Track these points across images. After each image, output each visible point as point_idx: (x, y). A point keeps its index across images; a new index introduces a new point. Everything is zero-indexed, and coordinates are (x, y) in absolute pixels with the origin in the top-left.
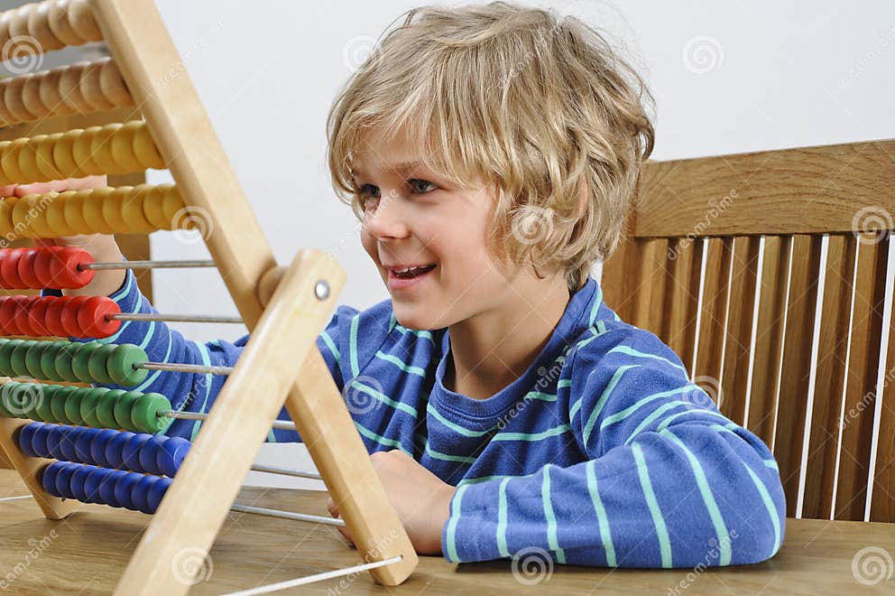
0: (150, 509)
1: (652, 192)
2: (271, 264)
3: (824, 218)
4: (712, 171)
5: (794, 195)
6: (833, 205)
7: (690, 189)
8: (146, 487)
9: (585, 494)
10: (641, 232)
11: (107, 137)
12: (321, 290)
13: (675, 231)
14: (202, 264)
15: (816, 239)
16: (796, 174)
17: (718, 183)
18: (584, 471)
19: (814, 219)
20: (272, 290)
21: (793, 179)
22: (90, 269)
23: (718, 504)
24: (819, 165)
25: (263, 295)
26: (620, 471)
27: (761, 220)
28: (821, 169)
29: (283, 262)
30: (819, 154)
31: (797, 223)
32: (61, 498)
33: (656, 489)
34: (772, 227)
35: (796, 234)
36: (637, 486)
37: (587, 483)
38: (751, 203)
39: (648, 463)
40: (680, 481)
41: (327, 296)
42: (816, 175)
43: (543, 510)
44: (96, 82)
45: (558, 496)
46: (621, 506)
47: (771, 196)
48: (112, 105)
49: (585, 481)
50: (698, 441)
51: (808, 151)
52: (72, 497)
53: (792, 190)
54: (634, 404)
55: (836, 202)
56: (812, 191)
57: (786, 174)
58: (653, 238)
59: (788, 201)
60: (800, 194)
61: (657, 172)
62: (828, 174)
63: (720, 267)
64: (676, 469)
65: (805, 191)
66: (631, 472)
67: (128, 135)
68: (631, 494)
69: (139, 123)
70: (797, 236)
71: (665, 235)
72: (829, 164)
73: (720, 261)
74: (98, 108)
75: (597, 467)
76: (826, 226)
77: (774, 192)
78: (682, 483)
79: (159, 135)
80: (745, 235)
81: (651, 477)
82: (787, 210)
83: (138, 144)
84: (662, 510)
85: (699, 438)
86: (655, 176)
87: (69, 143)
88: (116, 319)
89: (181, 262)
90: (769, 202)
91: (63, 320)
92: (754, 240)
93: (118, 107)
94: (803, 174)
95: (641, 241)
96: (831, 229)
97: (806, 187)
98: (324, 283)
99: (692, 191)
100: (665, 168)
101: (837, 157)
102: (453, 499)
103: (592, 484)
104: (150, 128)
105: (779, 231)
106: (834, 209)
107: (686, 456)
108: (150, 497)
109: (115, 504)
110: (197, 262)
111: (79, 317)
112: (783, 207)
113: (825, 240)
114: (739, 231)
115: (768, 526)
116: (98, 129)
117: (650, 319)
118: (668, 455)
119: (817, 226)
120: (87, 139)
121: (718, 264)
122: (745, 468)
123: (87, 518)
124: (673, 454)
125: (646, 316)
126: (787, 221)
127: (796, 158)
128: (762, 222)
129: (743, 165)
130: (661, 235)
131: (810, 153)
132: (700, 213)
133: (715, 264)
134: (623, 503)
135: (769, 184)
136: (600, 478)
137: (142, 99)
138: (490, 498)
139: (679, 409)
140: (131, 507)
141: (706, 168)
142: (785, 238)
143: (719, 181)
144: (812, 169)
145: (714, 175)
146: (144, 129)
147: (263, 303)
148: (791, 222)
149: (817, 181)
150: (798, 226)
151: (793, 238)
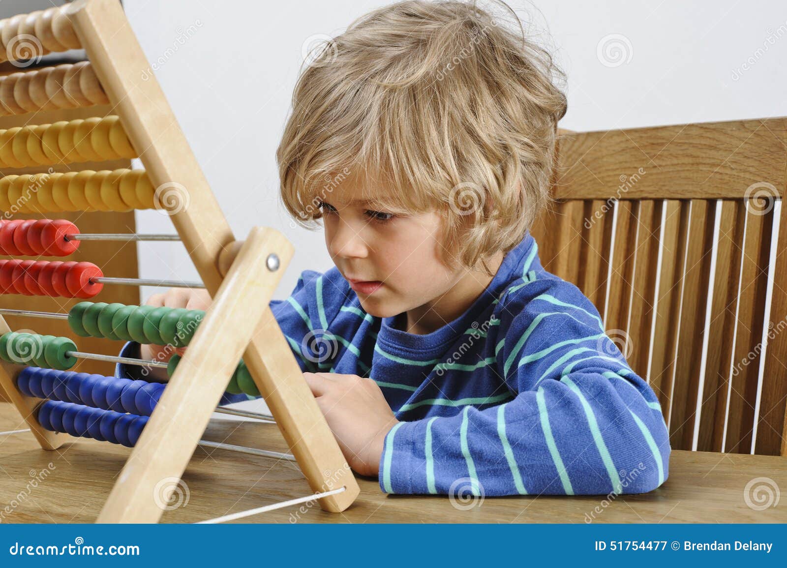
0: (131, 443)
1: (570, 160)
2: (229, 239)
3: (719, 186)
4: (622, 142)
5: (693, 164)
6: (727, 174)
7: (603, 157)
8: (128, 424)
9: (495, 436)
10: (561, 195)
11: (87, 129)
12: (272, 263)
13: (588, 194)
14: (170, 238)
15: (711, 204)
16: (694, 146)
17: (627, 153)
18: (495, 415)
19: (710, 186)
20: (230, 261)
21: (691, 151)
22: (75, 240)
23: (608, 447)
24: (714, 139)
25: (222, 267)
26: (525, 417)
27: (664, 186)
28: (715, 142)
29: (240, 237)
30: (714, 129)
31: (695, 189)
32: (55, 432)
33: (555, 434)
34: (673, 193)
35: (694, 198)
36: (539, 430)
37: (497, 426)
38: (655, 171)
39: (549, 410)
40: (575, 427)
41: (277, 267)
42: (711, 147)
43: (460, 448)
44: (77, 82)
45: (472, 436)
46: (525, 448)
47: (673, 165)
48: (90, 103)
49: (495, 424)
50: (593, 389)
51: (705, 126)
52: (64, 431)
53: (690, 160)
54: (548, 347)
55: (728, 171)
56: (707, 161)
57: (686, 147)
58: (570, 200)
59: (688, 170)
60: (698, 164)
61: (575, 142)
62: (721, 146)
63: (628, 226)
64: (572, 415)
65: (701, 161)
66: (534, 418)
67: (105, 128)
68: (534, 437)
69: (115, 118)
70: (695, 200)
71: (580, 197)
72: (722, 138)
73: (628, 221)
74: (78, 104)
75: (507, 412)
76: (720, 192)
77: (675, 161)
78: (577, 428)
79: (131, 131)
80: (650, 199)
81: (551, 423)
82: (686, 178)
83: (113, 137)
84: (560, 452)
85: (593, 387)
86: (573, 145)
87: (55, 134)
88: (100, 283)
89: (153, 236)
90: (671, 170)
91: (54, 283)
92: (658, 203)
93: (96, 105)
94: (700, 147)
95: (560, 203)
96: (724, 194)
97: (702, 158)
98: (275, 256)
99: (605, 160)
100: (581, 139)
101: (729, 132)
102: (387, 434)
103: (501, 428)
104: (122, 122)
105: (680, 196)
106: (727, 178)
107: (581, 405)
108: (130, 433)
109: (100, 438)
110: (166, 236)
111: (67, 279)
112: (683, 175)
113: (719, 204)
114: (645, 195)
115: (652, 464)
116: (80, 121)
117: (568, 271)
118: (566, 404)
119: (711, 192)
120: (71, 130)
121: (626, 223)
122: (631, 414)
123: (77, 448)
124: (569, 402)
125: (565, 268)
126: (686, 187)
127: (694, 132)
128: (664, 188)
129: (650, 137)
130: (577, 197)
131: (706, 128)
132: (611, 179)
133: (624, 224)
134: (527, 446)
135: (671, 154)
136: (508, 422)
137: (116, 100)
138: (418, 434)
139: (584, 355)
140: (114, 441)
141: (617, 139)
142: (684, 202)
143: (628, 151)
144: (708, 142)
145: (623, 145)
146: (118, 124)
147: (223, 273)
148: (690, 188)
149: (713, 153)
150: (695, 192)
151: (691, 202)
